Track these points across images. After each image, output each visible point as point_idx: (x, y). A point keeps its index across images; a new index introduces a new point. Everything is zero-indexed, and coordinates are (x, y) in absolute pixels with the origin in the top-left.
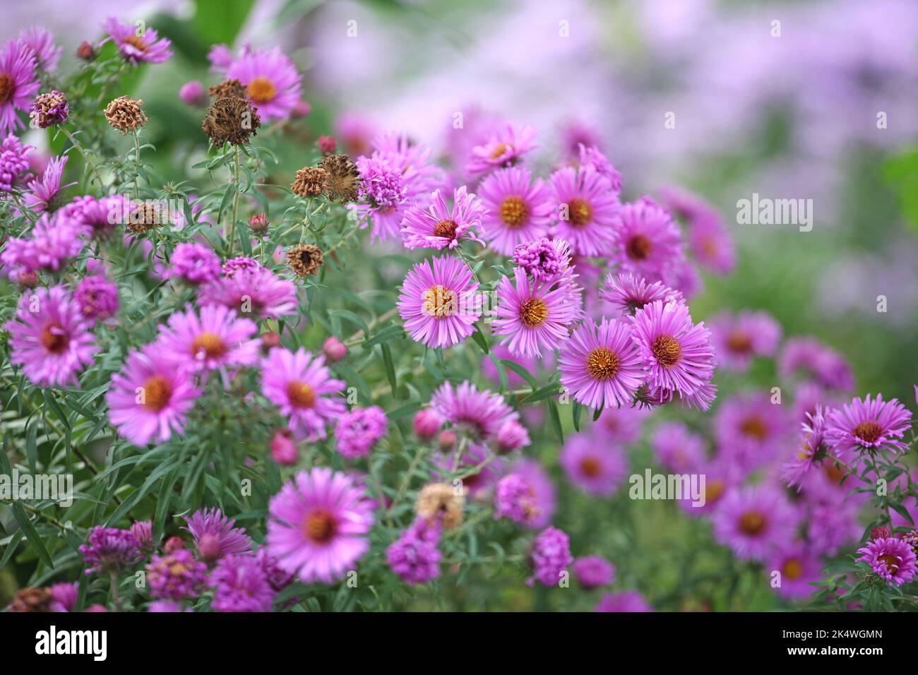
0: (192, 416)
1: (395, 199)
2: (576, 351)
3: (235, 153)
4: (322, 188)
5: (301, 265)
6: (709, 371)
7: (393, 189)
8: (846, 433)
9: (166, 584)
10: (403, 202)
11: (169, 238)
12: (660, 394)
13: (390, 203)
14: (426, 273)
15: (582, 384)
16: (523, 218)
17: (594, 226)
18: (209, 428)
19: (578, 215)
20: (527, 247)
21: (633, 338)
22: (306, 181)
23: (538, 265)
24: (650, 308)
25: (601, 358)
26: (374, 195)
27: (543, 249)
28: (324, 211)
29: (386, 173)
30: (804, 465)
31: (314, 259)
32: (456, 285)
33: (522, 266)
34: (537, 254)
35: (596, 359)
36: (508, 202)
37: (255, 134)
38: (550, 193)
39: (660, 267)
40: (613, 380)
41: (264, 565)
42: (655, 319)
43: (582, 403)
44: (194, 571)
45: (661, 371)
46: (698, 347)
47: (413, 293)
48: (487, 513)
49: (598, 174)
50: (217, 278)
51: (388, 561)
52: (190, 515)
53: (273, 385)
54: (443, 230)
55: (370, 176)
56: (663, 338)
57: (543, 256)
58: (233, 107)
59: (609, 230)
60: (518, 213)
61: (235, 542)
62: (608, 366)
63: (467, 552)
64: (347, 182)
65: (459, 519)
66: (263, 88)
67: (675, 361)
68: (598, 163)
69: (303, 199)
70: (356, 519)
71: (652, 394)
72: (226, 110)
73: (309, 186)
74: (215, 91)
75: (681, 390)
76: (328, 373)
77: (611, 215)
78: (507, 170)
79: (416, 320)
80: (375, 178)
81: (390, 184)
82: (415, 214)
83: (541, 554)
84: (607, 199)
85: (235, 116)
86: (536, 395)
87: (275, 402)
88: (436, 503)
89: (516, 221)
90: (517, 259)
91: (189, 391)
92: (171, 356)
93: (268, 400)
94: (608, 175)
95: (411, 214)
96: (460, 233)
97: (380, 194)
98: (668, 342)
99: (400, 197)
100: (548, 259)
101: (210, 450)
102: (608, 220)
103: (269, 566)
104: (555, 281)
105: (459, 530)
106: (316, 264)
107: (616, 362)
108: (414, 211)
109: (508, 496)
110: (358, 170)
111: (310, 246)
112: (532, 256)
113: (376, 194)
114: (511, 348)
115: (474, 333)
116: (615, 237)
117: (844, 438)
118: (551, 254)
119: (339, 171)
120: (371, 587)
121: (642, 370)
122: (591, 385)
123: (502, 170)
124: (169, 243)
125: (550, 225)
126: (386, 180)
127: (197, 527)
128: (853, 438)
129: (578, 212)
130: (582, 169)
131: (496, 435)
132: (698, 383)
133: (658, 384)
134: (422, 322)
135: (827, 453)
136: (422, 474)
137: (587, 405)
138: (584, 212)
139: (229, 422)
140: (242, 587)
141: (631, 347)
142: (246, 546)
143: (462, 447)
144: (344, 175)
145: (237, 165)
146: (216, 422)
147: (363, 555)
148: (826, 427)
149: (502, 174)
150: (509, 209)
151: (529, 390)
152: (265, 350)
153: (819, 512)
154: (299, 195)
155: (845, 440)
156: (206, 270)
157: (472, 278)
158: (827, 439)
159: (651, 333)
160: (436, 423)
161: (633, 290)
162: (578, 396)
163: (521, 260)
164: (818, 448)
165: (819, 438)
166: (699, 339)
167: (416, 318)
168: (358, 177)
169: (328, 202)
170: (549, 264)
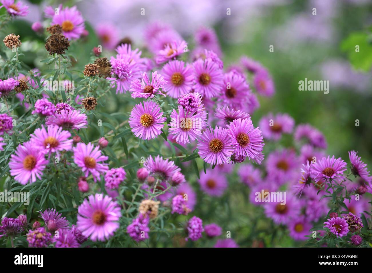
0: (44, 171)
1: (127, 76)
2: (204, 140)
3: (59, 58)
4: (96, 73)
5: (88, 106)
6: (261, 148)
7: (126, 71)
8: (319, 173)
9: (35, 242)
10: (130, 77)
11: (31, 94)
12: (240, 158)
13: (125, 77)
14: (141, 108)
15: (208, 154)
16: (181, 82)
17: (211, 85)
18: (51, 176)
19: (205, 80)
20: (183, 97)
21: (229, 135)
22: (89, 70)
23: (188, 104)
24: (236, 122)
25: (215, 143)
26: (118, 74)
27: (190, 97)
28: (96, 81)
29: (123, 65)
30: (302, 186)
31: (93, 103)
32: (154, 113)
33: (181, 105)
34: (188, 100)
35: (213, 143)
36: (174, 75)
37: (67, 50)
38: (193, 71)
39: (240, 101)
40: (220, 152)
41: (75, 233)
42: (238, 127)
43: (207, 162)
44: (46, 236)
45: (241, 148)
46: (256, 138)
47: (136, 117)
48: (168, 211)
49: (213, 62)
50: (54, 114)
51: (127, 231)
52: (43, 211)
53: (78, 159)
54: (148, 90)
55: (116, 66)
56: (241, 134)
57: (190, 101)
58: (58, 38)
59: (218, 86)
60: (179, 80)
61: (62, 223)
62: (218, 147)
63: (160, 227)
64: (106, 69)
65: (157, 214)
66: (68, 25)
67: (246, 144)
68: (213, 57)
69: (89, 77)
70: (114, 215)
71: (237, 158)
72: (55, 40)
73: (91, 72)
74: (49, 29)
75: (249, 156)
76: (101, 153)
77: (219, 79)
78: (174, 61)
79: (136, 128)
80: (118, 67)
81: (125, 69)
82: (136, 83)
83: (191, 228)
84: (217, 73)
85: (59, 42)
86: (188, 159)
87: (79, 165)
88: (147, 207)
89: (178, 83)
90: (179, 102)
91: (43, 162)
92: (36, 147)
93: (76, 165)
94: (217, 62)
95: (134, 83)
96: (155, 91)
97: (120, 74)
98: (243, 136)
99: (129, 75)
100: (192, 102)
101: (51, 185)
102: (218, 82)
103: (77, 234)
104: (195, 111)
105: (156, 218)
106: (94, 105)
107: (222, 145)
108: (135, 82)
109: (177, 204)
110: (111, 64)
111: (92, 97)
112: (186, 101)
113: (119, 74)
114: (177, 140)
115: (161, 134)
116: (221, 89)
117: (318, 175)
118: (194, 100)
119: (103, 65)
120: (120, 242)
121: (233, 148)
122: (211, 154)
123: (172, 61)
124: (31, 96)
125: (193, 85)
126: (123, 68)
127: (46, 217)
128: (322, 174)
129: (205, 79)
130: (206, 60)
131: (172, 177)
132: (256, 153)
133: (240, 154)
134: (140, 129)
135: (312, 181)
136: (141, 195)
137: (210, 163)
138: (207, 79)
139: (60, 173)
140: (66, 243)
141: (228, 138)
142: (66, 225)
143: (157, 183)
144: (105, 67)
145: (60, 62)
146: (54, 173)
147: (117, 229)
148: (311, 170)
149: (172, 63)
150: (175, 78)
151: (185, 156)
152: (75, 144)
153: (310, 203)
154: (86, 76)
155: (319, 176)
156: (49, 110)
157: (161, 110)
158: (312, 175)
159: (236, 132)
160: (146, 173)
161: (228, 113)
162: (206, 159)
163: (181, 103)
164: (308, 179)
165: (308, 175)
166: (256, 135)
167: (137, 127)
168: (111, 67)
169: (98, 77)
170: (193, 104)
